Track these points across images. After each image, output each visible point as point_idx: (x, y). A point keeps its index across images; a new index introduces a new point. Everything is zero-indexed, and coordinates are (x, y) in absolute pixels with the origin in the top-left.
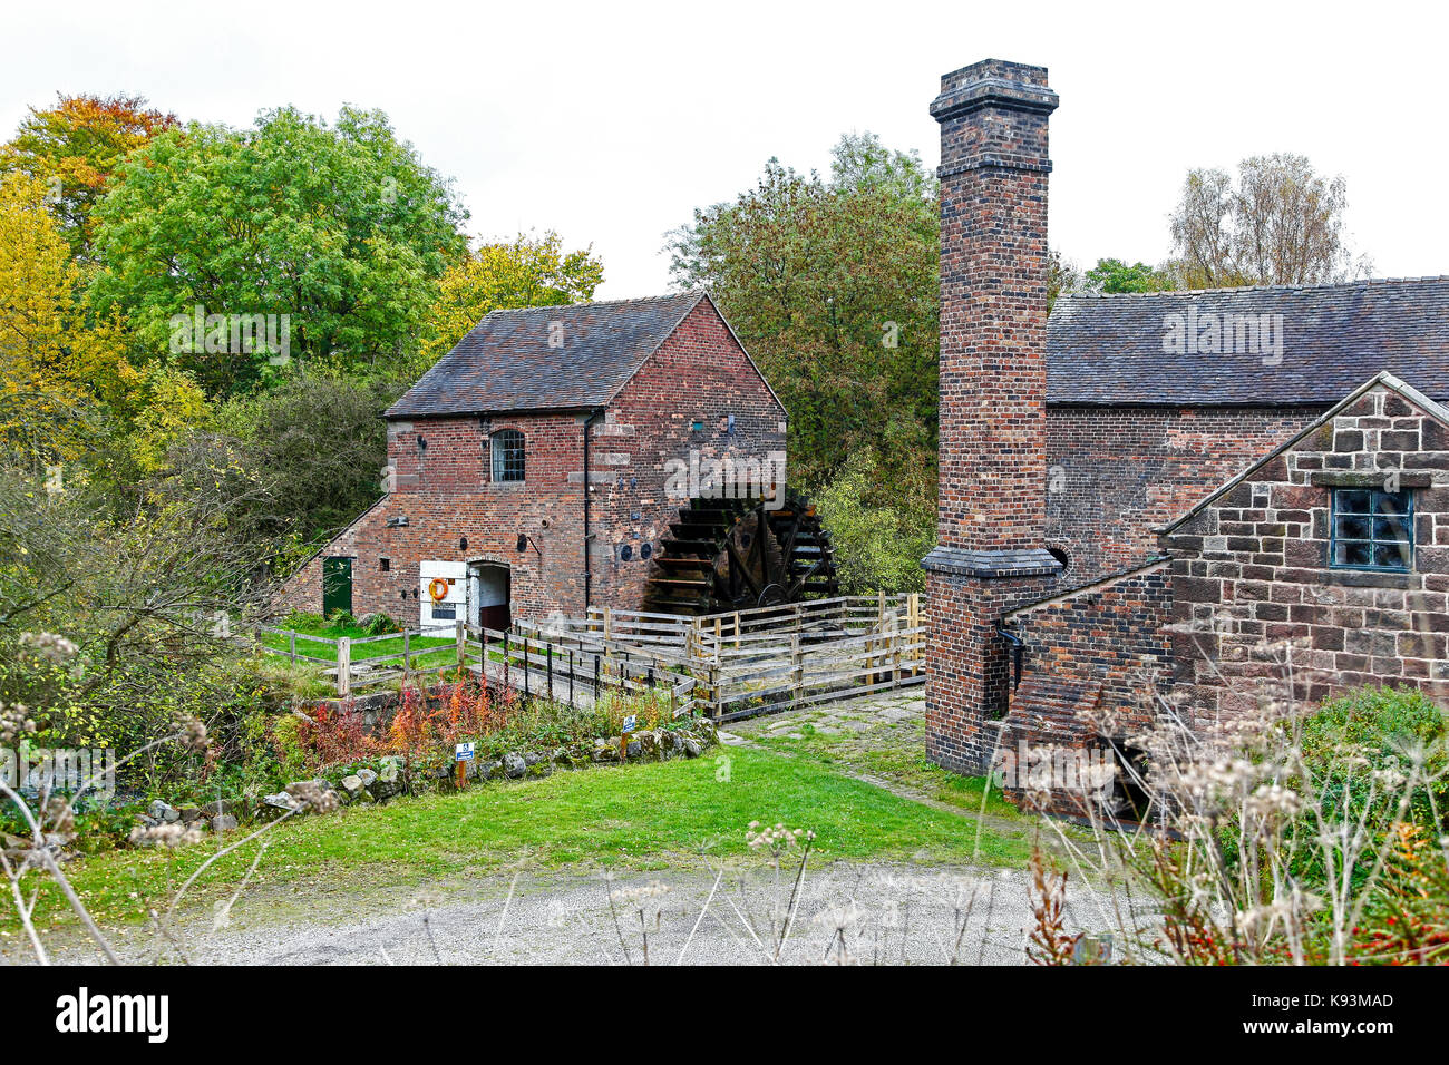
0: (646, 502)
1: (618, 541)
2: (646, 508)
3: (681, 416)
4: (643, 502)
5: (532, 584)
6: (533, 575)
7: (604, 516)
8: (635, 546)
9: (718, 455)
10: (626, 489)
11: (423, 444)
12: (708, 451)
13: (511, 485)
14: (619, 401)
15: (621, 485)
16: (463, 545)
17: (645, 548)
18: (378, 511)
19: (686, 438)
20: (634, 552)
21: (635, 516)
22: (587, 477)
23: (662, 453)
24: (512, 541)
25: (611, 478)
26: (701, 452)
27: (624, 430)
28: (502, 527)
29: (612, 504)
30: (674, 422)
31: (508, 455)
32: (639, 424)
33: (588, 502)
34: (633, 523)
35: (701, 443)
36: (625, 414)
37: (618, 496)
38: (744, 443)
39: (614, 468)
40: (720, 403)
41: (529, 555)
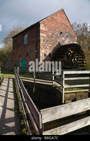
0: (50, 45)
1: (43, 52)
2: (50, 47)
3: (58, 30)
4: (49, 45)
6: (29, 61)
7: (40, 46)
8: (47, 54)
9: (65, 40)
10: (45, 42)
11: (16, 41)
12: (63, 39)
13: (26, 44)
14: (44, 23)
15: (44, 40)
16: (20, 56)
17: (50, 55)
18: (12, 53)
19: (59, 35)
20: (47, 55)
21: (47, 48)
22: (37, 39)
23: (54, 36)
24: (26, 54)
25: (41, 38)
26: (62, 39)
27: (45, 29)
28: (25, 52)
29: (42, 44)
30: (56, 31)
31: (26, 39)
32: (48, 29)
33: (37, 44)
34: (47, 49)
35: (62, 37)
36: (45, 26)
37: (43, 43)
38: (70, 39)
39: (42, 36)
40: (66, 31)
41: (28, 57)
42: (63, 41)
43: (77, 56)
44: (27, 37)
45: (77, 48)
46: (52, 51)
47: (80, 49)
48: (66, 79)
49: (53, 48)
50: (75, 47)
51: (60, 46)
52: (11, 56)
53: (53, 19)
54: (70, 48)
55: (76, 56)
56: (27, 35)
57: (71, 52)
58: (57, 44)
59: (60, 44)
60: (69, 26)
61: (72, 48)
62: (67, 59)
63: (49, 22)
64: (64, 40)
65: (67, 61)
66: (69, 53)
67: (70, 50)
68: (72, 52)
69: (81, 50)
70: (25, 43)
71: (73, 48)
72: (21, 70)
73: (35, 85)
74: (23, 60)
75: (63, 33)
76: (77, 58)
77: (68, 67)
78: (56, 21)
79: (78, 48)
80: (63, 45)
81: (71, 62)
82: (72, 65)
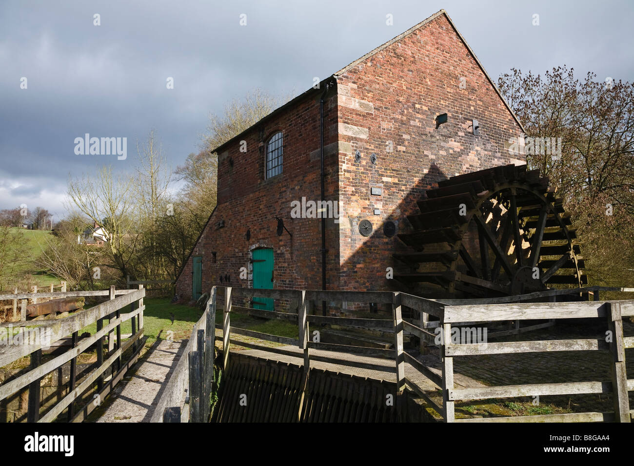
0: (389, 180)
1: (356, 214)
2: (388, 186)
3: (425, 108)
4: (385, 179)
5: (286, 265)
6: (288, 256)
7: (338, 186)
8: (377, 222)
9: (465, 151)
10: (364, 163)
11: (231, 163)
12: (455, 145)
13: (275, 178)
14: (354, 77)
15: (358, 157)
16: (248, 236)
17: (388, 226)
18: (213, 219)
19: (431, 129)
20: (375, 227)
21: (376, 191)
22: (324, 152)
23: (406, 137)
24: (274, 226)
25: (344, 147)
26: (446, 145)
27: (361, 105)
28: (269, 217)
29: (347, 175)
30: (418, 111)
31: (275, 154)
32: (378, 104)
33: (324, 175)
34: (373, 199)
35: (447, 137)
36: (362, 90)
37: (354, 168)
38: (489, 146)
39: (349, 139)
40: (464, 107)
41: (284, 237)
42: (455, 157)
43: (533, 231)
44: (280, 143)
45: (525, 187)
46: (400, 206)
47: (545, 191)
48: (463, 350)
49: (404, 194)
50: (516, 185)
51: (440, 180)
52: (206, 237)
53: (398, 56)
54: (490, 188)
55: (525, 229)
56: (278, 136)
57: (497, 211)
58: (426, 171)
59: (441, 174)
60: (480, 87)
61: (498, 189)
62: (478, 246)
63: (379, 70)
64: (460, 154)
65: (479, 256)
66: (491, 216)
67: (495, 201)
68: (504, 211)
69: (551, 198)
70: (272, 173)
71: (505, 186)
72: (252, 303)
73: (309, 382)
74: (259, 255)
75: (450, 121)
76: (533, 240)
77: (488, 285)
78: (413, 67)
79: (532, 186)
80: (454, 179)
81: (502, 259)
82: (509, 274)
